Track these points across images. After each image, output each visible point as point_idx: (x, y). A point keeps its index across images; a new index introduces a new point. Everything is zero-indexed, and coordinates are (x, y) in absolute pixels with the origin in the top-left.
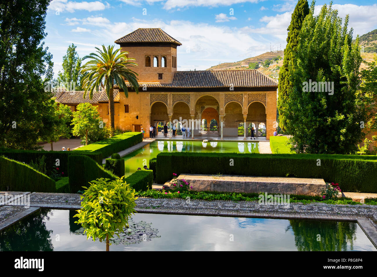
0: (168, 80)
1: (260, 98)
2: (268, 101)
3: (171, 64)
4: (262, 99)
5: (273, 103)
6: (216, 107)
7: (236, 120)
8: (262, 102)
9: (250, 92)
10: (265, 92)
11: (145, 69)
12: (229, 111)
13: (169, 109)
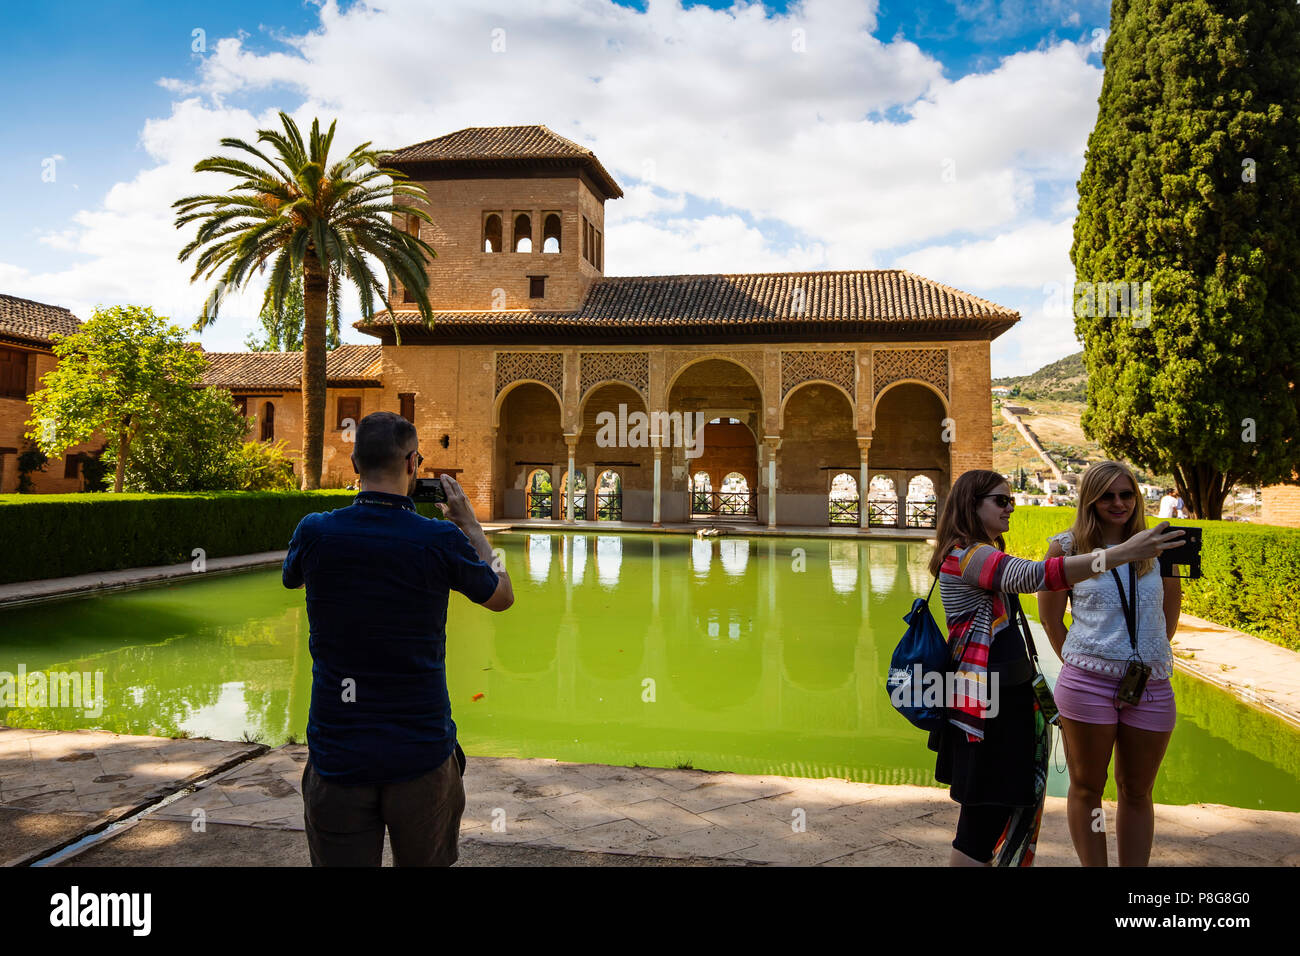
0: (564, 301)
1: (922, 368)
2: (955, 377)
3: (577, 242)
4: (932, 372)
5: (979, 385)
6: (748, 417)
7: (822, 463)
8: (932, 382)
9: (881, 344)
10: (944, 345)
11: (481, 261)
12: (796, 432)
13: (567, 409)
